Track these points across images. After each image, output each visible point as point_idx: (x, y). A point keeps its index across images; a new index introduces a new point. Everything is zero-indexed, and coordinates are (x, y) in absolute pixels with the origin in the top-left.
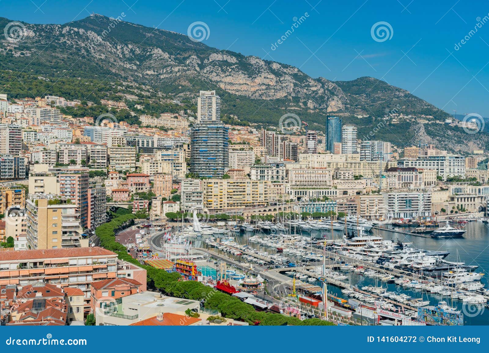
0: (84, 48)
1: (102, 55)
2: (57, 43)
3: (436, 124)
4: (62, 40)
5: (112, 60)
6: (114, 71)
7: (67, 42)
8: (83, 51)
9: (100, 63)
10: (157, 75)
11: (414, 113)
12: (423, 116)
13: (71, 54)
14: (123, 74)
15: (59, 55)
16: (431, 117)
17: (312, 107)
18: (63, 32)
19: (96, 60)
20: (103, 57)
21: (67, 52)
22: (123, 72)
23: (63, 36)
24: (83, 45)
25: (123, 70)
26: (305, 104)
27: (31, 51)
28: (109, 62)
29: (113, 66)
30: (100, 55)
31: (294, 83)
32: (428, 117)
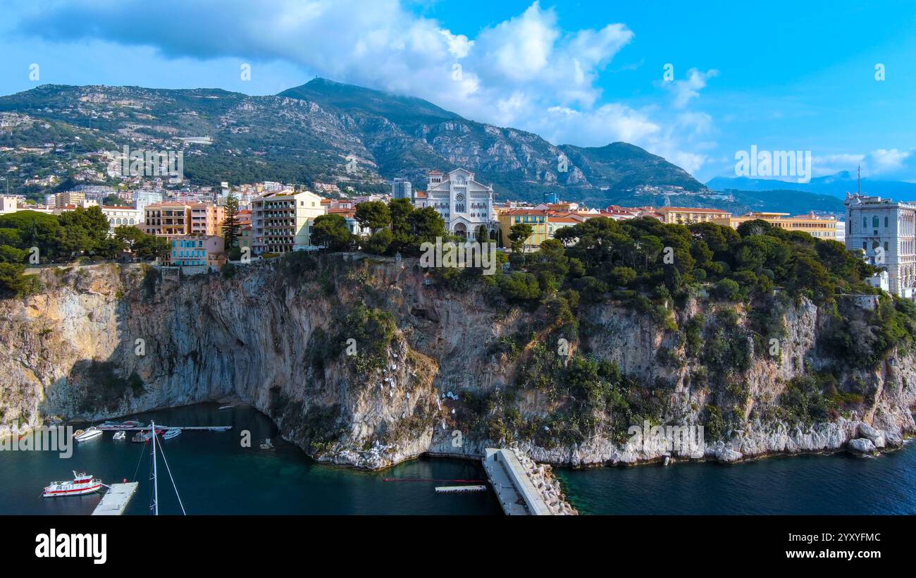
0: (304, 121)
1: (323, 128)
2: (275, 117)
3: (684, 196)
4: (282, 113)
5: (333, 133)
6: (335, 145)
7: (287, 114)
8: (303, 124)
9: (320, 137)
10: (382, 148)
11: (660, 184)
12: (672, 187)
13: (290, 128)
14: (344, 148)
15: (278, 130)
16: (680, 188)
17: (549, 179)
18: (283, 104)
19: (316, 133)
20: (324, 130)
21: (286, 126)
22: (345, 146)
23: (283, 108)
24: (303, 117)
25: (345, 144)
26: (542, 175)
27: (249, 126)
28: (330, 135)
29: (334, 140)
30: (321, 128)
31: (531, 153)
32: (677, 188)
